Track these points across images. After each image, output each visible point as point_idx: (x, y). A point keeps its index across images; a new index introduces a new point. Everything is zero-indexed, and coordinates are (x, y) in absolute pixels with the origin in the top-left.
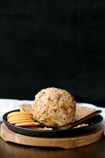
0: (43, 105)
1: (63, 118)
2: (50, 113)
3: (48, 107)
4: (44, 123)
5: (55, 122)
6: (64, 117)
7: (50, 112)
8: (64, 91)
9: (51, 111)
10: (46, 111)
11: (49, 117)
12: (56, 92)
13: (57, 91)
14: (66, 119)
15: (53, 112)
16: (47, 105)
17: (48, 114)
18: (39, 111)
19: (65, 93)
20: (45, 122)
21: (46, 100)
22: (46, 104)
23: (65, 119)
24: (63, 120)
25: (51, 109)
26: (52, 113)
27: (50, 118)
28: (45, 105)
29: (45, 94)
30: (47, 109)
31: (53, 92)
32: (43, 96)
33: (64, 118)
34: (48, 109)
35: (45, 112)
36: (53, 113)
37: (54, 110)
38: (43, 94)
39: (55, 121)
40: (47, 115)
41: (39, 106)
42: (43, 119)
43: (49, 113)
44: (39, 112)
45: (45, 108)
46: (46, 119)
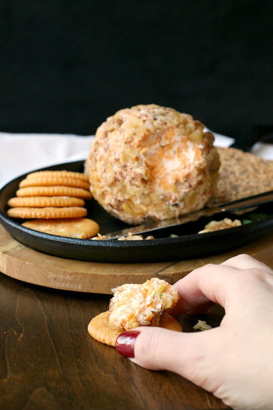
0: (112, 159)
1: (171, 202)
2: (129, 187)
3: (125, 166)
4: (115, 211)
5: (147, 212)
6: (173, 197)
7: (130, 182)
8: (184, 116)
9: (133, 179)
10: (120, 178)
11: (127, 197)
12: (155, 119)
13: (160, 118)
14: (181, 205)
15: (138, 183)
16: (121, 161)
17: (124, 187)
18: (99, 176)
19: (185, 123)
20: (118, 210)
21: (120, 146)
22: (121, 157)
23: (176, 205)
24: (172, 208)
25: (132, 175)
26: (135, 187)
27: (129, 200)
28: (117, 160)
29: (123, 126)
30: (121, 174)
31: (144, 121)
32: (114, 132)
33: (174, 201)
34: (125, 173)
35: (116, 180)
36: (137, 186)
37: (139, 179)
38: (115, 126)
39: (145, 209)
40: (123, 190)
41: (100, 160)
42: (113, 202)
43: (128, 184)
44: (101, 180)
45: (116, 168)
46: (119, 201)
